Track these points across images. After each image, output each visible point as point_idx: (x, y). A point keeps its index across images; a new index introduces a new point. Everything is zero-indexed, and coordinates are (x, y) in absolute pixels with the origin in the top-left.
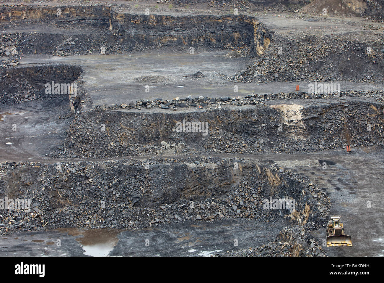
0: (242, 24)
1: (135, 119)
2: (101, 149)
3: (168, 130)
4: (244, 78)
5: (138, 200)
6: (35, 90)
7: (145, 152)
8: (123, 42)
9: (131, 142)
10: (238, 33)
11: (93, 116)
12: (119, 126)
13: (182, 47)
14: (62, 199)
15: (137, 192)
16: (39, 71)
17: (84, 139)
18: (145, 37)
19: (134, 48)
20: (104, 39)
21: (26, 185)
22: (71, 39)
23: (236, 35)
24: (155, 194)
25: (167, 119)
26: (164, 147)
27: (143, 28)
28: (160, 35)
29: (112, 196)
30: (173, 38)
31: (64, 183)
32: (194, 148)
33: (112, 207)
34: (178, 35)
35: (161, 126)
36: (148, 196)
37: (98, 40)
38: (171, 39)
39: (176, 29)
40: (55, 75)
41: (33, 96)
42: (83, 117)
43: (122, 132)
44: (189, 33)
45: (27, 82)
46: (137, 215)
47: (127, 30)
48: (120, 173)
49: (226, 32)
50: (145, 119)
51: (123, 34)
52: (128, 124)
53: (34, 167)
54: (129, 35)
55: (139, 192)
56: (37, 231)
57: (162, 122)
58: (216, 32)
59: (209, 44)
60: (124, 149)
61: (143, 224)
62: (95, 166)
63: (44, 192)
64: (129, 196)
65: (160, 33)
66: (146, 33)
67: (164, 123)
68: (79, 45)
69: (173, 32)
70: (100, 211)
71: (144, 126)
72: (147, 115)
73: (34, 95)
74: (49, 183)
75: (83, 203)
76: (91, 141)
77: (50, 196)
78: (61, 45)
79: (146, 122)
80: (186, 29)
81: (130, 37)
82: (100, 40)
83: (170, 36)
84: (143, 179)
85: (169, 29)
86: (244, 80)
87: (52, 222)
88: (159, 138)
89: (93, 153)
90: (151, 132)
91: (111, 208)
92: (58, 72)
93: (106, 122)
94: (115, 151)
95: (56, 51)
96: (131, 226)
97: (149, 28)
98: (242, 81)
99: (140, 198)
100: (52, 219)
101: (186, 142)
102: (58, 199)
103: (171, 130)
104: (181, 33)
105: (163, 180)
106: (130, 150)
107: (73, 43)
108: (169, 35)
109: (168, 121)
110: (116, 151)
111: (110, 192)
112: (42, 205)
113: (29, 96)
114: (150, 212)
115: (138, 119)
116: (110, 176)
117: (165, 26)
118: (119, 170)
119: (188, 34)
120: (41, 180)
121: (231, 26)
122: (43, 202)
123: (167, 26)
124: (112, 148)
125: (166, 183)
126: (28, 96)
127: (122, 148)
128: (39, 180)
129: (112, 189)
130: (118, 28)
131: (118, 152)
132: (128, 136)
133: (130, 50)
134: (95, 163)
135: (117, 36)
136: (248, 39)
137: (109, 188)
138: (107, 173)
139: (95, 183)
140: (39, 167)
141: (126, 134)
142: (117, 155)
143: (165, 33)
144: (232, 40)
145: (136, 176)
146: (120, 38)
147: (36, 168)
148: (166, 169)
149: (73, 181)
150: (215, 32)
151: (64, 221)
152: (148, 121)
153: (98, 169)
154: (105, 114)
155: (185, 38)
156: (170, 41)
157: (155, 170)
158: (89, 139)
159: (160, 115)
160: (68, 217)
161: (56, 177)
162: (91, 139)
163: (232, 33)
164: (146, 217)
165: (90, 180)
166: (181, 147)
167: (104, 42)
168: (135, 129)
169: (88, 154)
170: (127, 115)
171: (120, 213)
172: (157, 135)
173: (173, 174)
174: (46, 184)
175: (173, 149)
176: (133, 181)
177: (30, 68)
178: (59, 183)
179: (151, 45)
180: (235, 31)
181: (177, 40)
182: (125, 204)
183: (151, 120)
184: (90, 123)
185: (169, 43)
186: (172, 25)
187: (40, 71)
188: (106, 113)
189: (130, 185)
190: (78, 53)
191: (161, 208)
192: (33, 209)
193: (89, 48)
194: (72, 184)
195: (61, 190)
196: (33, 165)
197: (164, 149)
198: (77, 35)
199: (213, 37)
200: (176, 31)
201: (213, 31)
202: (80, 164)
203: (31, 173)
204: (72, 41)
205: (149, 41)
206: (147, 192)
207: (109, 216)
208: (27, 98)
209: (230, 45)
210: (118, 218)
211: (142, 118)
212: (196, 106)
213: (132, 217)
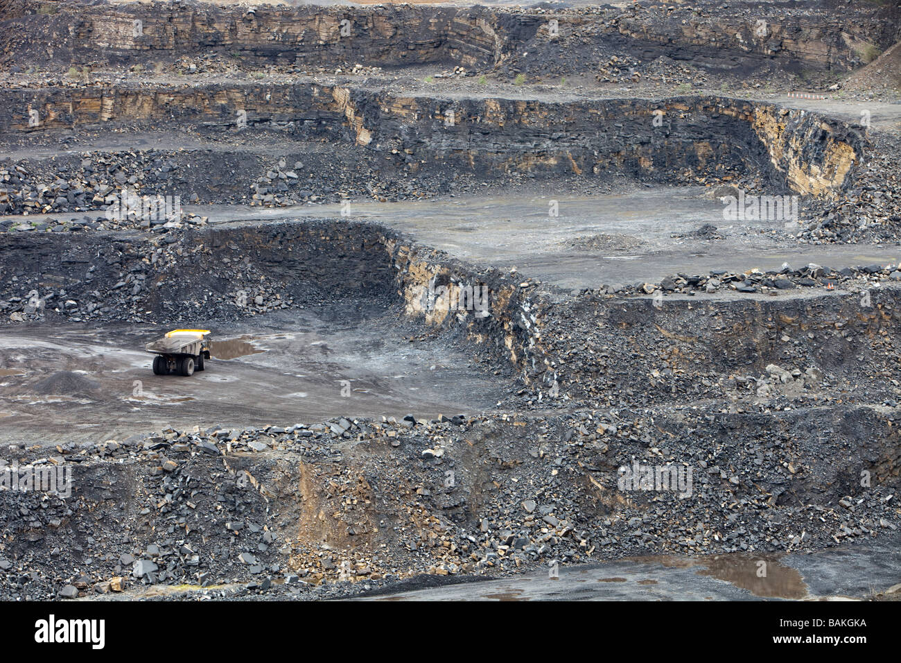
0: (715, 121)
1: (692, 316)
2: (632, 386)
3: (773, 339)
4: (835, 234)
5: (783, 489)
6: (274, 284)
7: (738, 389)
8: (418, 172)
9: (698, 367)
10: (706, 143)
11: (584, 312)
12: (656, 333)
13: (573, 181)
14: (605, 494)
15: (776, 471)
16: (275, 236)
17: (586, 364)
18: (476, 157)
19: (453, 185)
20: (369, 163)
21: (505, 468)
22: (283, 164)
23: (702, 149)
24: (818, 475)
25: (766, 313)
26: (777, 377)
27: (470, 133)
28: (515, 151)
29: (722, 483)
30: (546, 159)
31: (603, 458)
32: (845, 379)
33: (731, 507)
34: (559, 151)
35: (755, 330)
36: (803, 479)
37: (355, 167)
38: (541, 161)
39: (555, 135)
40: (317, 246)
41: (276, 299)
42: (562, 314)
43: (667, 346)
44: (587, 146)
45: (249, 265)
46: (799, 520)
47: (426, 140)
48: (723, 431)
49: (677, 140)
50: (716, 314)
51: (415, 150)
52: (680, 328)
53: (513, 426)
54: (434, 152)
55: (780, 471)
56: (581, 564)
57: (754, 321)
58: (652, 141)
59: (636, 173)
60: (688, 383)
61: (821, 539)
62: (654, 419)
63: (558, 480)
64: (760, 480)
65: (516, 145)
66: (479, 146)
67: (761, 323)
68: (310, 180)
69: (549, 142)
70: (707, 516)
71: (719, 330)
72: (720, 305)
73: (278, 296)
74: (564, 459)
75: (659, 501)
76: (605, 367)
77: (574, 488)
78: (260, 179)
79: (719, 323)
80: (579, 135)
81: (437, 158)
82: (361, 166)
83: (539, 153)
84: (779, 442)
85: (538, 134)
86: (836, 238)
87: (607, 545)
88: (755, 360)
89: (617, 396)
90: (736, 345)
91: (728, 509)
92: (323, 238)
93: (621, 324)
94: (667, 390)
95: (255, 196)
96: (794, 545)
97: (485, 134)
98: (832, 241)
99: (789, 484)
100: (603, 537)
101: (822, 365)
102: (596, 496)
103: (780, 339)
104: (566, 144)
105: (827, 443)
106: (702, 386)
107: (292, 174)
108: (537, 151)
109: (770, 319)
110: (671, 389)
111: (713, 474)
112: (564, 510)
113: (266, 300)
114: (824, 513)
115: (699, 315)
116: (702, 439)
117: (527, 128)
118: (720, 425)
119: (584, 147)
120: (542, 452)
121: (689, 126)
122: (562, 503)
123: (532, 126)
124: (660, 383)
125: (838, 449)
126: (264, 300)
127: (682, 383)
128: (535, 455)
129: (717, 467)
130: (400, 135)
131: (677, 392)
132: (688, 354)
133: (445, 189)
134: (654, 412)
135: (402, 155)
136: (735, 157)
137: (709, 465)
138: (693, 433)
139: (669, 456)
140: (523, 424)
141: (680, 349)
142: (675, 399)
143: (529, 145)
144: (693, 161)
145: (760, 436)
146: (410, 161)
147: (517, 427)
148: (826, 419)
149: (618, 452)
150: (649, 142)
151: (630, 541)
152: (724, 320)
153: (667, 424)
154: (616, 308)
155: (576, 159)
156: (540, 168)
157: (801, 423)
158: (597, 364)
159: (748, 305)
160: (638, 533)
161: (578, 445)
162: (603, 363)
163: (692, 143)
164: (818, 525)
165: (655, 450)
166: (814, 377)
167: (371, 172)
168: (699, 340)
169: (606, 398)
170: (671, 307)
171: (755, 519)
172: (750, 350)
173: (844, 430)
174: (558, 462)
175: (800, 382)
176: (758, 448)
177: (251, 230)
178: (587, 459)
179: (492, 177)
180: (700, 139)
181: (556, 163)
182: (758, 500)
183: (731, 317)
184: (584, 328)
185: (536, 172)
186: (544, 123)
187: (279, 238)
188: (617, 305)
189: (754, 457)
190: (314, 198)
191: (842, 506)
192: (545, 518)
193: (337, 186)
194: (619, 459)
195: (598, 473)
196: (508, 420)
197: (778, 381)
198: (297, 155)
199: (645, 153)
200: (554, 140)
201: (645, 139)
202: (619, 416)
203: (509, 438)
204: (289, 168)
205: (486, 168)
206: (801, 470)
207: (732, 526)
208: (262, 305)
209: (690, 172)
210: (756, 529)
211: (707, 312)
212: (813, 285)
213: (791, 527)
